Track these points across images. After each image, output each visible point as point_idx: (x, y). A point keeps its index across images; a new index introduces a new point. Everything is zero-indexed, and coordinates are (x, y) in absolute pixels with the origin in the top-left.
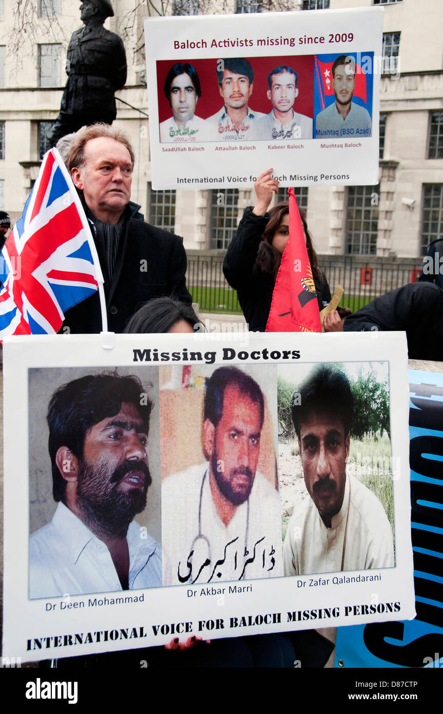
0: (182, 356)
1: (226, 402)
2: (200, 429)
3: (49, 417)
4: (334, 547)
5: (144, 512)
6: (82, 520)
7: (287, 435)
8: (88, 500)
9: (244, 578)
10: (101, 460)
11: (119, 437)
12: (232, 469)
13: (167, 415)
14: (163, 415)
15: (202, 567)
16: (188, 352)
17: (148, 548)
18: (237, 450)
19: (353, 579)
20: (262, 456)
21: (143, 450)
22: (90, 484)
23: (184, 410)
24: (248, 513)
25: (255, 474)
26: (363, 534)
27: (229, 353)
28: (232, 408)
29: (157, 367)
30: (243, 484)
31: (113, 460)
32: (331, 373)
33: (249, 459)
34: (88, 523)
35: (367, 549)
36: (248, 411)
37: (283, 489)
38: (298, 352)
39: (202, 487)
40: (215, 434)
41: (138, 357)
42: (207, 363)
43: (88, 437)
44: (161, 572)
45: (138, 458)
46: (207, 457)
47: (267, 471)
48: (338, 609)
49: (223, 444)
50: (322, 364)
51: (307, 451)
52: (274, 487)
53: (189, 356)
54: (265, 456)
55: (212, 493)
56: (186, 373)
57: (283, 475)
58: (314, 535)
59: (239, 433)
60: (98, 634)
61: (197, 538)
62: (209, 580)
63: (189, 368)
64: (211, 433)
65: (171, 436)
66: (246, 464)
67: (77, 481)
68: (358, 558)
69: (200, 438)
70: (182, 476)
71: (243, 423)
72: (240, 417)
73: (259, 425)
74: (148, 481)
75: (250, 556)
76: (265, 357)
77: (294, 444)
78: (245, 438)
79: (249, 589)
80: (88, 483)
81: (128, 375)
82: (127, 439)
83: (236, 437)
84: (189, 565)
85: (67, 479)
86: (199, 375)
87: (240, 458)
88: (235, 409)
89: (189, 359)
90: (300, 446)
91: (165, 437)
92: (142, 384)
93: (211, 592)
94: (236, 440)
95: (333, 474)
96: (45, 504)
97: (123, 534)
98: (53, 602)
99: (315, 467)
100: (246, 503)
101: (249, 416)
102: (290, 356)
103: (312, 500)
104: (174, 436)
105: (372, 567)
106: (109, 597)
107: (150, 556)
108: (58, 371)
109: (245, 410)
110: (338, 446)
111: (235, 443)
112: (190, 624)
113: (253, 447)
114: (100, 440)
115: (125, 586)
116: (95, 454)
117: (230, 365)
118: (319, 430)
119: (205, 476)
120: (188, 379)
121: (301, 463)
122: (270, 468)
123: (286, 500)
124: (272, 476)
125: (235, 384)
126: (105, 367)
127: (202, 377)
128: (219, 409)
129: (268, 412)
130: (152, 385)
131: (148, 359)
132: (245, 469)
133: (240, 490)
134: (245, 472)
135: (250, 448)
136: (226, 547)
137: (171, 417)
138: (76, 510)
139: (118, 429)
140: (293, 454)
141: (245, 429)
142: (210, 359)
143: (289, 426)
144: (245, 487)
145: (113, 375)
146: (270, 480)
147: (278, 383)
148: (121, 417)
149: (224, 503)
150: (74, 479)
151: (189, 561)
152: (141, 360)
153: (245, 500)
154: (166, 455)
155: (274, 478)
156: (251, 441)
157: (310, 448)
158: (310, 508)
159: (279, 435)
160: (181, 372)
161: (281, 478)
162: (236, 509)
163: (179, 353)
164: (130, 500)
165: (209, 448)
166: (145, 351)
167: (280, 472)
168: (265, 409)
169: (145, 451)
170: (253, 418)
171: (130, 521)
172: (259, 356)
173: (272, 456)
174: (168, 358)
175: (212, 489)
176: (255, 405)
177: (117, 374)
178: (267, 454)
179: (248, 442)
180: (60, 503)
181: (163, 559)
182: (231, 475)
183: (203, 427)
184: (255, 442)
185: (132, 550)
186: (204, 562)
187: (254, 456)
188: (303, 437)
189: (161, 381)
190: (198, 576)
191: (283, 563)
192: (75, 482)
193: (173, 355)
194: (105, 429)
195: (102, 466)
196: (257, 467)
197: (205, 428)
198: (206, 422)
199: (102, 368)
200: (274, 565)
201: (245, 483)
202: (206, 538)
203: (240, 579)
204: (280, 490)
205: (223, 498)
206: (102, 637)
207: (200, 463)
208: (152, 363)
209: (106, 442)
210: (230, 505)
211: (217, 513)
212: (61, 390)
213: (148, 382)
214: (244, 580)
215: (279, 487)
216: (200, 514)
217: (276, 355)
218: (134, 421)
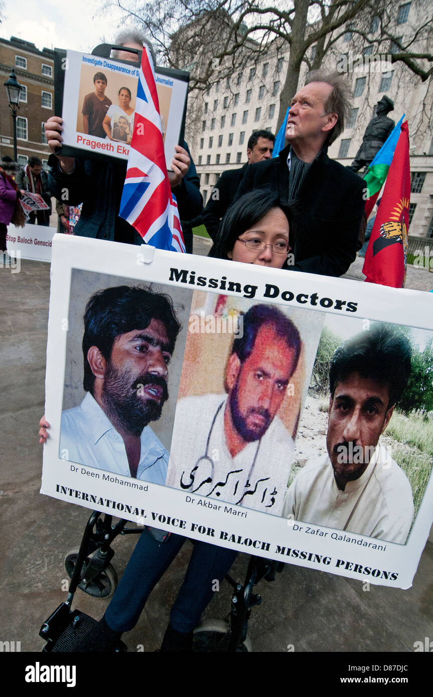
0: (219, 284)
1: (258, 341)
2: (225, 362)
3: (85, 317)
4: (341, 508)
5: (157, 421)
6: (105, 412)
7: (319, 390)
8: (112, 397)
9: (241, 504)
10: (126, 367)
11: (144, 350)
12: (251, 407)
13: (194, 340)
14: (190, 340)
15: (204, 482)
16: (227, 281)
17: (157, 452)
18: (260, 391)
19: (354, 541)
20: (286, 403)
21: (165, 368)
22: (114, 384)
23: (212, 340)
24: (257, 452)
25: (273, 418)
26: (378, 506)
27: (271, 290)
28: (263, 349)
29: (191, 291)
30: (259, 424)
31: (136, 370)
32: (391, 336)
33: (270, 403)
34: (110, 415)
35: (379, 520)
36: (281, 356)
37: (299, 441)
38: (356, 304)
39: (216, 416)
40: (240, 370)
41: (174, 277)
42: (245, 296)
43: (116, 344)
44: (166, 474)
45: (159, 373)
46: (227, 389)
47: (288, 418)
48: (330, 559)
49: (246, 381)
50: (383, 324)
51: (338, 410)
52: (291, 436)
53: (227, 286)
54: (289, 404)
55: (225, 424)
56: (221, 303)
57: (304, 427)
58: (323, 492)
59: (265, 374)
60: (108, 501)
61: (202, 458)
62: (208, 495)
63: (225, 298)
64: (236, 368)
65: (194, 361)
66: (266, 406)
67: (104, 378)
68: (366, 525)
69: (224, 371)
70: (198, 401)
71: (272, 366)
72: (270, 359)
73: (289, 372)
74: (165, 396)
75: (252, 489)
76: (313, 303)
77: (325, 401)
78: (271, 381)
79: (244, 515)
80: (112, 383)
81: (161, 293)
82: (151, 354)
83: (261, 378)
84: (192, 477)
85: (96, 375)
86: (234, 307)
87: (261, 399)
88: (267, 350)
89: (227, 289)
90: (331, 404)
91: (189, 360)
92: (174, 305)
93: (207, 505)
94: (261, 381)
95: (362, 441)
96: (76, 390)
97: (138, 433)
98: (76, 466)
99: (342, 428)
100: (257, 442)
101: (281, 361)
102: (344, 307)
103: (329, 459)
104: (198, 362)
105: (379, 538)
106: (120, 478)
107: (158, 458)
108: (98, 276)
109: (277, 353)
110: (377, 415)
111: (259, 383)
112: (184, 523)
113: (277, 392)
114: (127, 349)
115: (134, 474)
116: (121, 360)
117: (270, 304)
118: (359, 394)
119: (221, 407)
120: (222, 310)
121: (327, 421)
122: (291, 417)
123: (300, 451)
124: (292, 425)
125: (272, 324)
126: (141, 281)
127: (237, 310)
128: (249, 347)
129: (303, 362)
130: (183, 308)
131: (184, 281)
132: (264, 410)
133: (254, 428)
134: (264, 414)
135: (274, 393)
136: (229, 474)
137: (197, 343)
138: (101, 402)
139: (144, 342)
140: (321, 410)
141: (274, 372)
142: (249, 293)
143: (323, 381)
144: (260, 427)
145: (147, 290)
146: (287, 428)
147: (322, 334)
148: (149, 332)
149: (235, 436)
150: (101, 376)
151: (192, 474)
152: (177, 280)
153: (257, 440)
154: (186, 377)
155: (293, 427)
156: (276, 386)
157: (342, 409)
158: (325, 467)
159: (309, 388)
160: (216, 301)
161: (300, 429)
162: (246, 445)
163: (217, 281)
164: (147, 408)
165: (231, 382)
166: (182, 271)
167: (301, 424)
168: (300, 358)
169: (167, 369)
170: (285, 364)
171: (146, 425)
172: (306, 300)
173: (297, 406)
174: (204, 284)
175: (225, 420)
176: (290, 351)
177: (151, 290)
178: (291, 403)
179: (274, 386)
180: (89, 393)
181: (169, 464)
182: (247, 412)
183: (229, 360)
184: (282, 388)
185: (143, 449)
186: (206, 479)
187: (277, 401)
188: (337, 396)
189: (193, 306)
190: (198, 488)
191: (283, 506)
192: (102, 379)
193: (211, 281)
194: (133, 340)
195: (125, 373)
196: (278, 412)
197: (231, 361)
198: (233, 357)
199: (138, 280)
200: (273, 504)
201: (260, 423)
202: (211, 461)
203: (237, 504)
204: (297, 440)
205: (234, 431)
206: (111, 505)
207: (218, 393)
208: (187, 285)
209: (131, 352)
210: (240, 439)
211: (226, 443)
212: (98, 294)
213: (180, 304)
214: (240, 506)
215: (297, 436)
216: (209, 438)
217: (326, 303)
218: (161, 339)
